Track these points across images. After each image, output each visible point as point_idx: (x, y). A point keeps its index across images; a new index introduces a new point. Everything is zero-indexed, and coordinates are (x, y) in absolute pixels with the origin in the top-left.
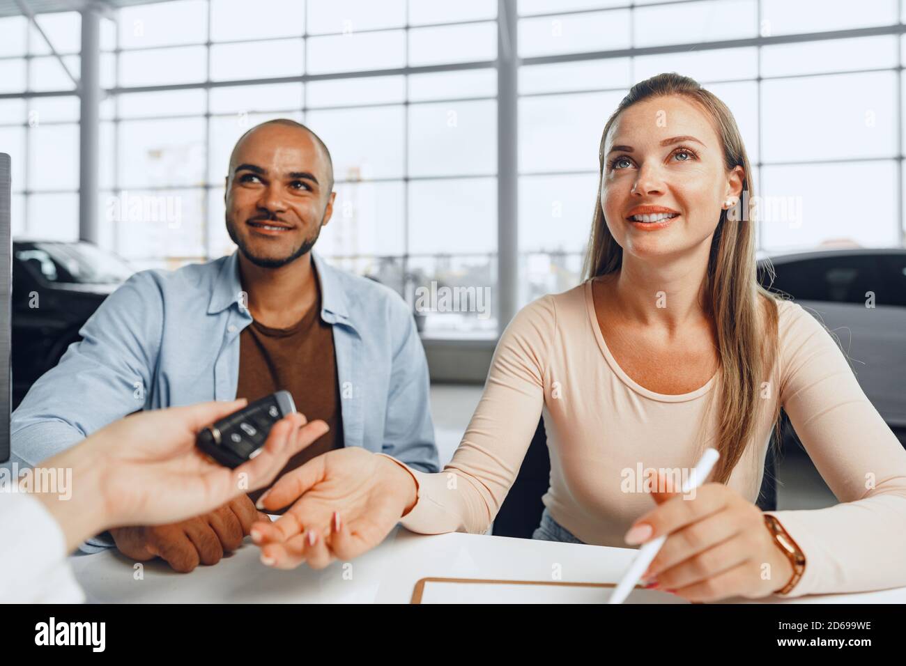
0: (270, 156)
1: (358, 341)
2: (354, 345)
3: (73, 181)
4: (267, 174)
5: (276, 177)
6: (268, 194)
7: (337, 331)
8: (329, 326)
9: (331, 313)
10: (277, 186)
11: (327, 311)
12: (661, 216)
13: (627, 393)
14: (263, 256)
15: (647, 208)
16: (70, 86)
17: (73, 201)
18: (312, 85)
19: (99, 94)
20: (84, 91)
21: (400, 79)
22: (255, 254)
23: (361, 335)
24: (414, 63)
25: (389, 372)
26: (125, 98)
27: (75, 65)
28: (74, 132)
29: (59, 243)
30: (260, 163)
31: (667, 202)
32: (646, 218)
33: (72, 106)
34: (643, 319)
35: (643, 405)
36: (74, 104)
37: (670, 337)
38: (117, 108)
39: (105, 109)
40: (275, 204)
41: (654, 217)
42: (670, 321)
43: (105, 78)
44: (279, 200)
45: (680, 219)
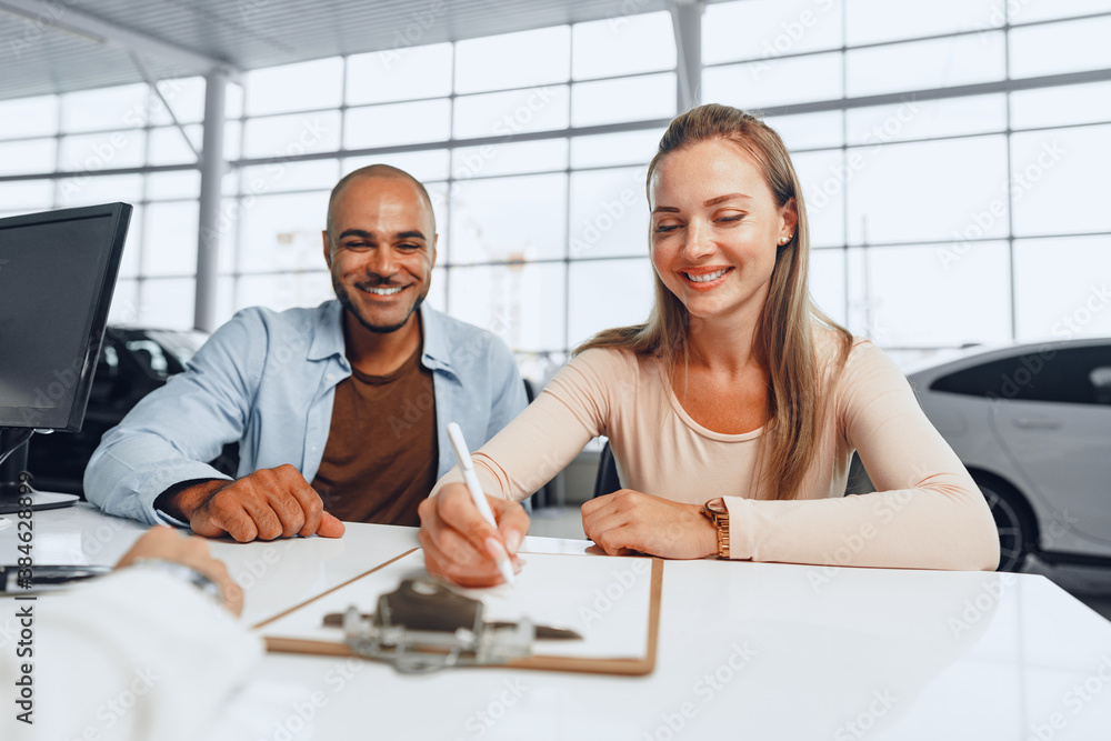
0: (375, 218)
1: (459, 388)
2: (455, 392)
3: (189, 265)
4: (375, 237)
5: (384, 240)
6: (378, 258)
7: (437, 379)
8: (429, 373)
9: (431, 358)
10: (385, 248)
11: (428, 356)
12: (714, 276)
13: (689, 433)
14: (380, 324)
15: (699, 269)
16: (191, 158)
17: (189, 287)
18: (459, 152)
19: (222, 167)
20: (206, 164)
21: (561, 142)
22: (370, 320)
23: (462, 381)
24: (578, 123)
25: (487, 423)
26: (250, 171)
27: (196, 135)
28: (193, 209)
29: (172, 332)
30: (365, 225)
31: (718, 261)
32: (699, 278)
33: (191, 182)
34: (706, 365)
35: (705, 445)
36: (194, 177)
37: (732, 380)
38: (240, 182)
39: (228, 183)
40: (387, 268)
41: (707, 277)
42: (732, 366)
43: (229, 149)
44: (390, 264)
45: (734, 273)
